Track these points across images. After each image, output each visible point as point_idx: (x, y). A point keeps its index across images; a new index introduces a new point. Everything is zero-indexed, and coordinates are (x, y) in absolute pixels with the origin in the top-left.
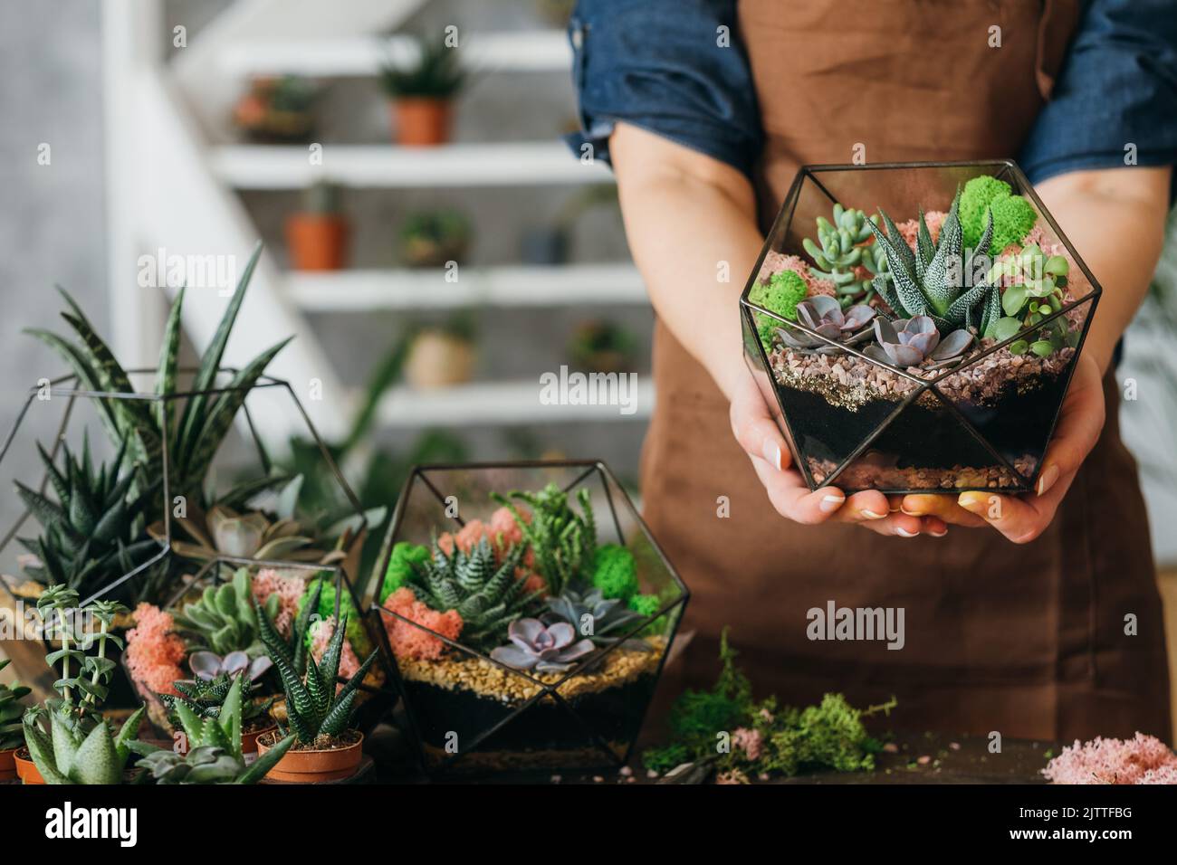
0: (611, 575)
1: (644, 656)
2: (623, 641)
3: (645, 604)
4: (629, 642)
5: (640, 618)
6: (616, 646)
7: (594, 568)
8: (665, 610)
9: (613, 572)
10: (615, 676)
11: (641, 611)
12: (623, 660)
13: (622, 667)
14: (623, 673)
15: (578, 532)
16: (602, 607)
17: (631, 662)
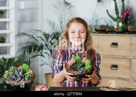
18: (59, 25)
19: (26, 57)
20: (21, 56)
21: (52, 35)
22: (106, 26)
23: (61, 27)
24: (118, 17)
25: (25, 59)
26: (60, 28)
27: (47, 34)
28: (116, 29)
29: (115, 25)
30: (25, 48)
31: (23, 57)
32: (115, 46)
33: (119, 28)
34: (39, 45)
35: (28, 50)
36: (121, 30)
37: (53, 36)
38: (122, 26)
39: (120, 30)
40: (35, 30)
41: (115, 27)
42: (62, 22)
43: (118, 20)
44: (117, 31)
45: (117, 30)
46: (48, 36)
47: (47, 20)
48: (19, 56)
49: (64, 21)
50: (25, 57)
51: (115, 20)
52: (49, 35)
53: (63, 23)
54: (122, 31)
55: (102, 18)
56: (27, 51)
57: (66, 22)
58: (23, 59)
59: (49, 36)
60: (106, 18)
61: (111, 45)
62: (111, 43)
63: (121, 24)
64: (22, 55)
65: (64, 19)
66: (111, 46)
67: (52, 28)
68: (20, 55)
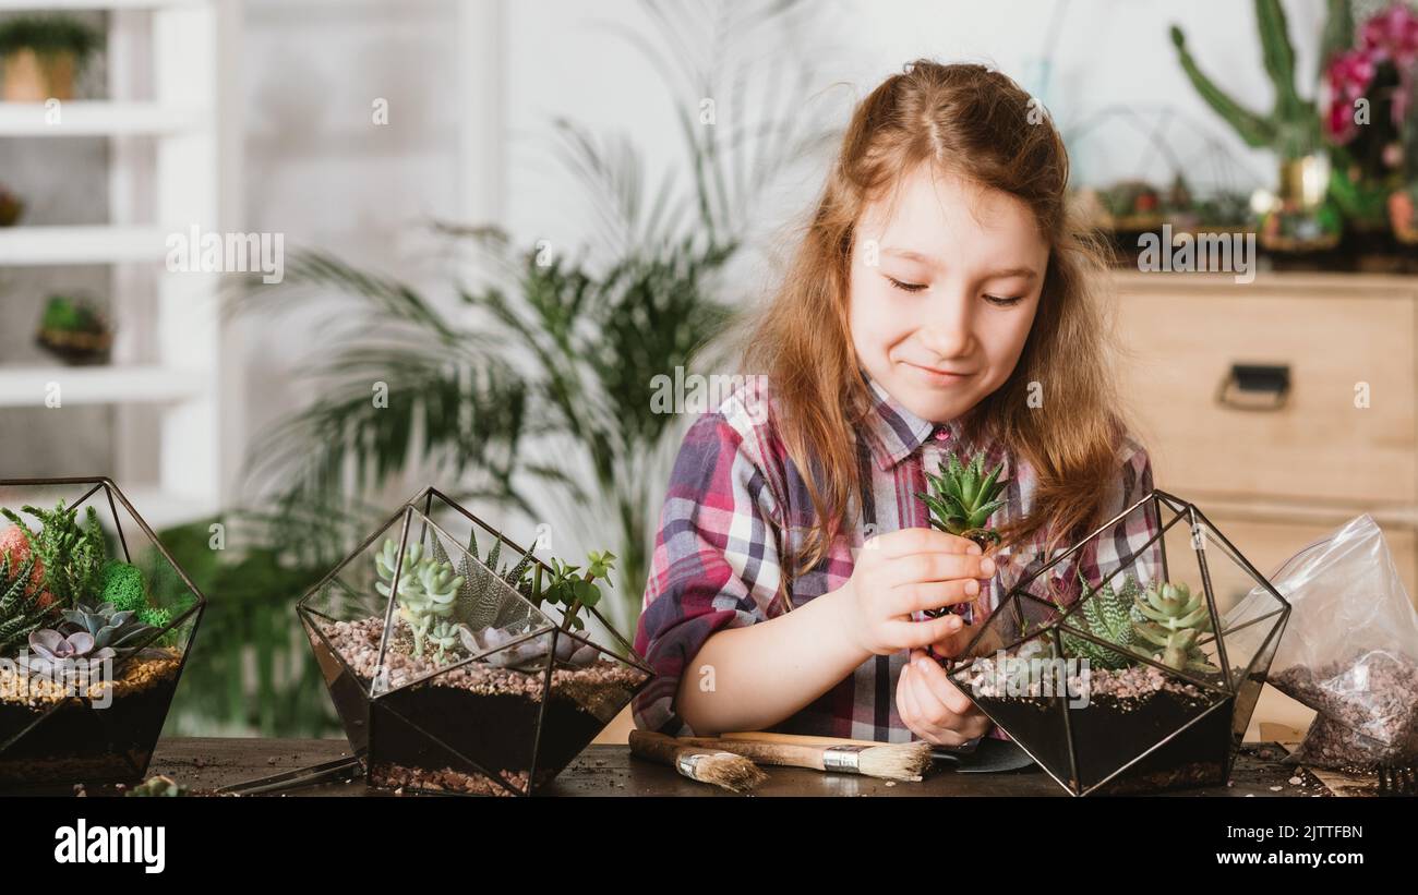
0: (121, 592)
1: (163, 663)
2: (138, 650)
3: (156, 617)
4: (147, 651)
5: (152, 629)
6: (132, 655)
7: (104, 585)
8: (177, 622)
9: (122, 588)
10: (137, 681)
11: (153, 623)
12: (143, 667)
13: (143, 674)
14: (144, 679)
15: (88, 548)
16: (118, 618)
17: (152, 668)
18: (685, 184)
19: (347, 509)
20: (292, 499)
21: (611, 281)
22: (1166, 199)
23: (704, 205)
24: (1290, 106)
25: (336, 536)
26: (692, 214)
27: (566, 268)
28: (1270, 224)
29: (1259, 184)
30: (339, 415)
31: (320, 509)
32: (1267, 398)
33: (1300, 216)
34: (483, 383)
35: (370, 436)
36: (1325, 230)
37: (617, 295)
38: (1330, 199)
39: (1309, 232)
40: (440, 227)
41: (1264, 203)
42: (712, 149)
43: (1292, 132)
44: (1287, 244)
45: (1281, 231)
46: (568, 296)
47: (563, 124)
48: (274, 498)
49: (738, 139)
50: (339, 516)
51: (1258, 132)
52: (583, 282)
53: (726, 157)
54: (1331, 240)
55: (1122, 111)
56: (359, 442)
57: (750, 147)
58: (316, 528)
59: (579, 296)
60: (1168, 112)
61: (1225, 385)
62: (1220, 368)
63: (1315, 178)
64: (311, 487)
65: (737, 116)
66: (1222, 400)
67: (615, 205)
68: (286, 489)
